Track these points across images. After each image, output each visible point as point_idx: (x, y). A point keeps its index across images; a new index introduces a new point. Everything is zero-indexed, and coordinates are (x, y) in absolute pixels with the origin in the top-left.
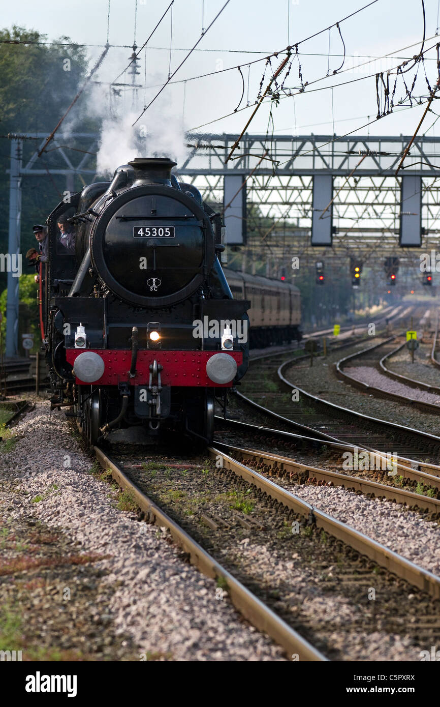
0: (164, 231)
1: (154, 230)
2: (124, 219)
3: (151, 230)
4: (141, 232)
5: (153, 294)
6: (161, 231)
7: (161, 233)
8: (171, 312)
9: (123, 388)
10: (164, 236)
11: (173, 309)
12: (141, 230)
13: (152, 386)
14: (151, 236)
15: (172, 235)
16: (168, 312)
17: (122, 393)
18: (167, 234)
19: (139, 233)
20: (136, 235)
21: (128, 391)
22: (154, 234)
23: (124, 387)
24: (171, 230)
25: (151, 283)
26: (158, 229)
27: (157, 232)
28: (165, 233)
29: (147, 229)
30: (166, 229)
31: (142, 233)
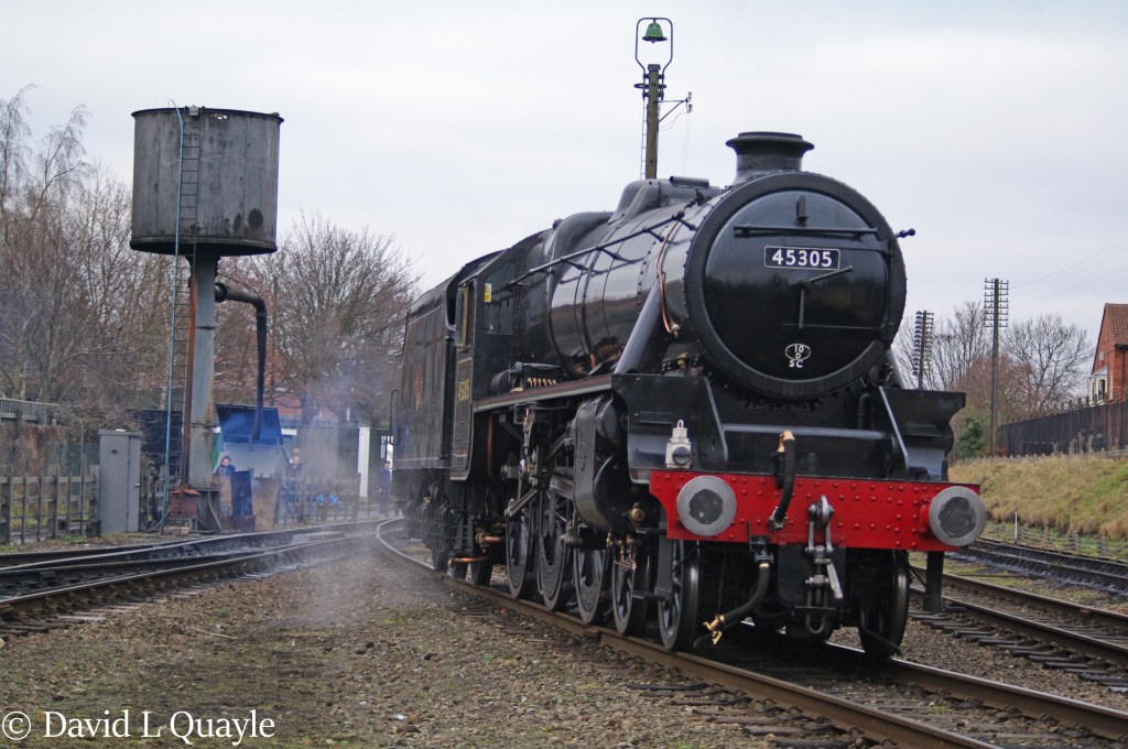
0: (821, 256)
1: (802, 255)
2: (745, 233)
3: (796, 254)
4: (778, 257)
5: (795, 373)
6: (815, 257)
7: (815, 260)
8: (813, 409)
9: (758, 549)
10: (820, 266)
11: (816, 404)
12: (779, 252)
13: (816, 544)
14: (796, 264)
15: (834, 264)
16: (809, 409)
17: (758, 558)
18: (826, 262)
19: (774, 258)
20: (770, 261)
21: (769, 554)
22: (802, 261)
23: (761, 547)
24: (833, 255)
25: (792, 353)
26: (809, 252)
27: (808, 258)
28: (822, 261)
29: (789, 252)
30: (825, 253)
31: (780, 260)
